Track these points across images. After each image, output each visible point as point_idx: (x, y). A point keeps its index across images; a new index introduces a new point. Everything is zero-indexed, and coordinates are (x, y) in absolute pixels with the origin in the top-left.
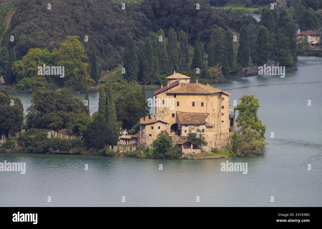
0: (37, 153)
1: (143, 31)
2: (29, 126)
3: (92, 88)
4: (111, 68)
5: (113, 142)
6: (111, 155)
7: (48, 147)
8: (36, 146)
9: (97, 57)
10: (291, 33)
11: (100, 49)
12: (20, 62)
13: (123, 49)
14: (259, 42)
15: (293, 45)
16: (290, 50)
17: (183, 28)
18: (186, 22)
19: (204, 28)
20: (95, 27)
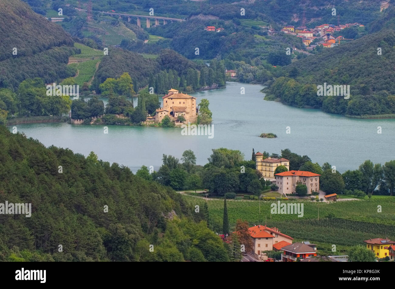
0: (110, 125)
1: (158, 70)
2: (107, 113)
3: (135, 95)
4: (143, 87)
5: (144, 120)
6: (143, 126)
7: (115, 122)
8: (110, 121)
9: (137, 82)
10: (223, 72)
11: (138, 78)
12: (103, 84)
13: (148, 78)
14: (209, 75)
15: (224, 76)
16: (223, 79)
17: (175, 69)
18: (177, 66)
19: (185, 69)
20: (136, 69)
